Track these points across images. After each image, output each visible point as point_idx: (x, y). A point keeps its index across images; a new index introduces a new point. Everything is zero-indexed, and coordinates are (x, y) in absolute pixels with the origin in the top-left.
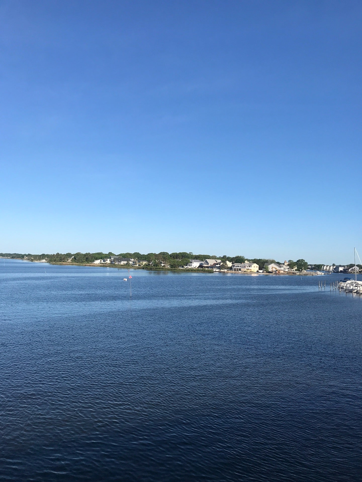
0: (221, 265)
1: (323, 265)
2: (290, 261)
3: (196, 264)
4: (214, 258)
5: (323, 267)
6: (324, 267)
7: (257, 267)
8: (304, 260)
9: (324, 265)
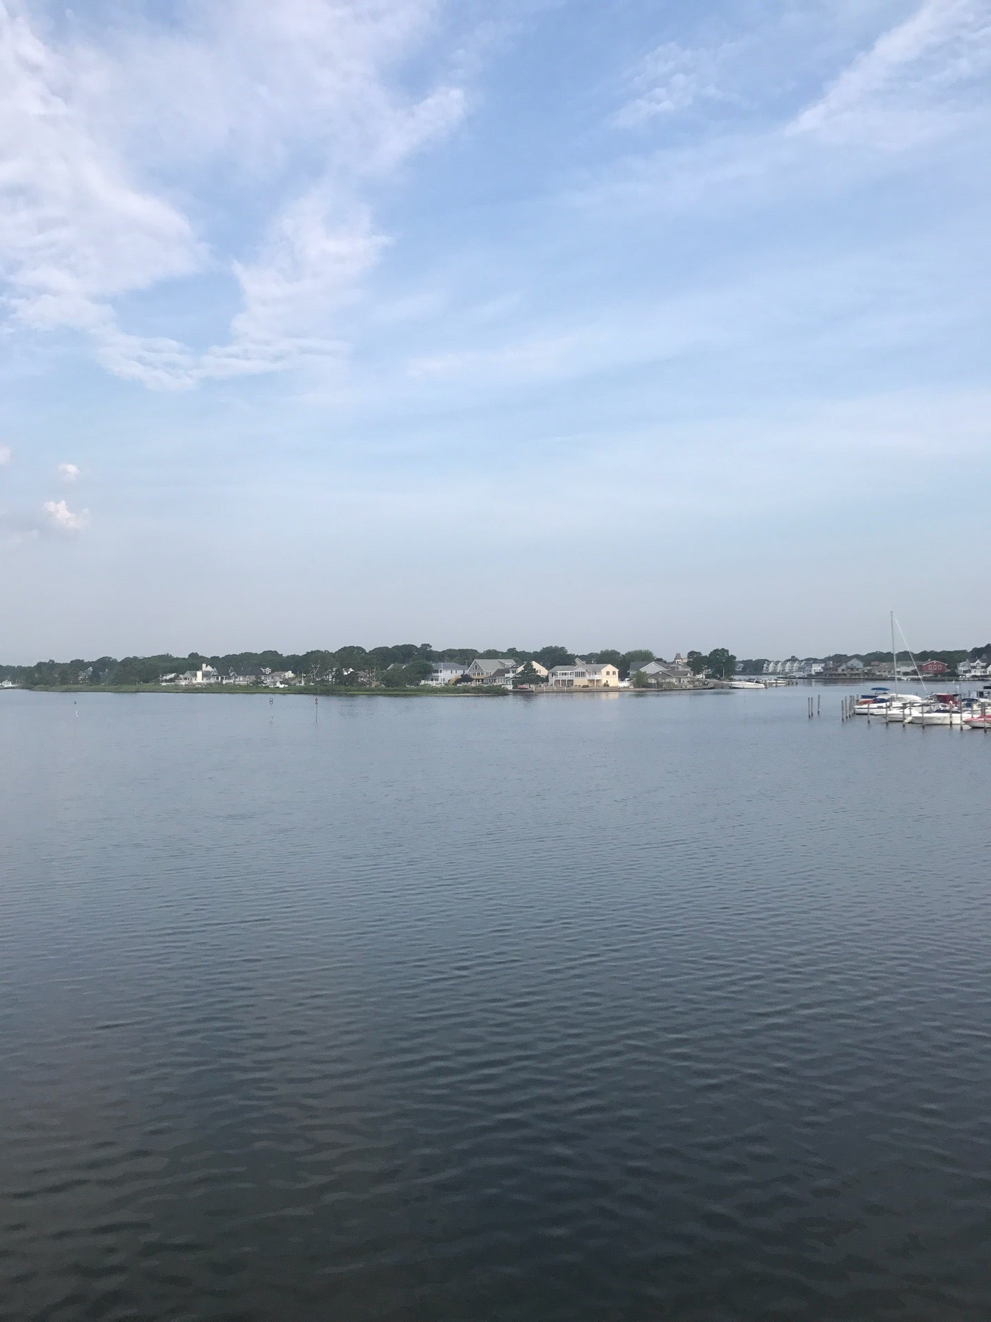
0: (518, 674)
1: (767, 660)
2: (691, 654)
3: (447, 675)
4: (491, 655)
5: (765, 665)
6: (768, 665)
7: (614, 673)
8: (728, 651)
9: (769, 662)
